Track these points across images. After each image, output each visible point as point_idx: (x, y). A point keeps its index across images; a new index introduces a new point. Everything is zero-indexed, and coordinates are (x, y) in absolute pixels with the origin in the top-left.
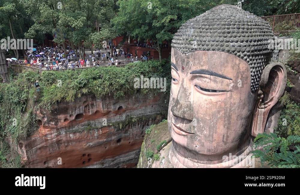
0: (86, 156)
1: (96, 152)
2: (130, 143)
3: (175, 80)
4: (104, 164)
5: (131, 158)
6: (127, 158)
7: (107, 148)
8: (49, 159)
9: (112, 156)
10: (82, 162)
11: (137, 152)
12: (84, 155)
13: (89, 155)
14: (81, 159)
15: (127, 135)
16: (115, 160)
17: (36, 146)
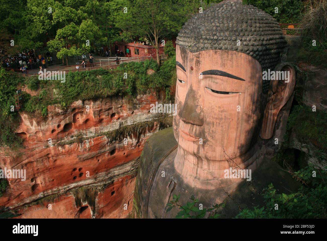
0: (77, 170)
1: (88, 165)
2: (126, 154)
3: (182, 81)
4: (97, 178)
5: (126, 171)
6: (122, 171)
7: (100, 161)
8: (36, 175)
9: (105, 169)
10: (73, 178)
11: (133, 164)
12: (75, 169)
13: (80, 169)
14: (72, 174)
15: (121, 145)
16: (109, 173)
17: (21, 162)
